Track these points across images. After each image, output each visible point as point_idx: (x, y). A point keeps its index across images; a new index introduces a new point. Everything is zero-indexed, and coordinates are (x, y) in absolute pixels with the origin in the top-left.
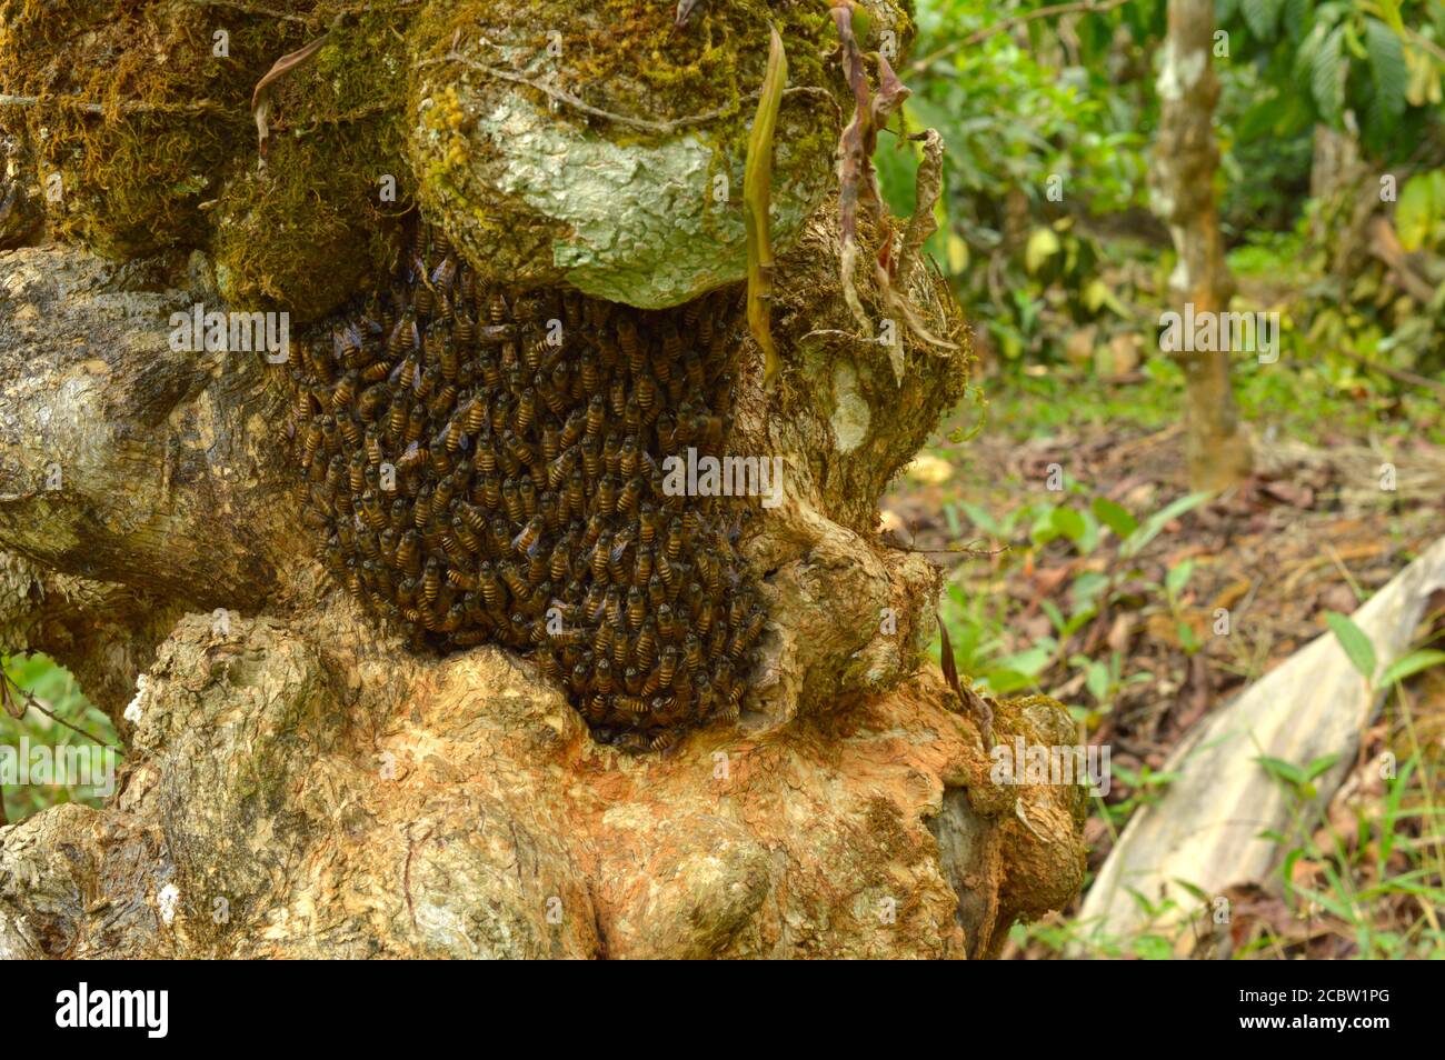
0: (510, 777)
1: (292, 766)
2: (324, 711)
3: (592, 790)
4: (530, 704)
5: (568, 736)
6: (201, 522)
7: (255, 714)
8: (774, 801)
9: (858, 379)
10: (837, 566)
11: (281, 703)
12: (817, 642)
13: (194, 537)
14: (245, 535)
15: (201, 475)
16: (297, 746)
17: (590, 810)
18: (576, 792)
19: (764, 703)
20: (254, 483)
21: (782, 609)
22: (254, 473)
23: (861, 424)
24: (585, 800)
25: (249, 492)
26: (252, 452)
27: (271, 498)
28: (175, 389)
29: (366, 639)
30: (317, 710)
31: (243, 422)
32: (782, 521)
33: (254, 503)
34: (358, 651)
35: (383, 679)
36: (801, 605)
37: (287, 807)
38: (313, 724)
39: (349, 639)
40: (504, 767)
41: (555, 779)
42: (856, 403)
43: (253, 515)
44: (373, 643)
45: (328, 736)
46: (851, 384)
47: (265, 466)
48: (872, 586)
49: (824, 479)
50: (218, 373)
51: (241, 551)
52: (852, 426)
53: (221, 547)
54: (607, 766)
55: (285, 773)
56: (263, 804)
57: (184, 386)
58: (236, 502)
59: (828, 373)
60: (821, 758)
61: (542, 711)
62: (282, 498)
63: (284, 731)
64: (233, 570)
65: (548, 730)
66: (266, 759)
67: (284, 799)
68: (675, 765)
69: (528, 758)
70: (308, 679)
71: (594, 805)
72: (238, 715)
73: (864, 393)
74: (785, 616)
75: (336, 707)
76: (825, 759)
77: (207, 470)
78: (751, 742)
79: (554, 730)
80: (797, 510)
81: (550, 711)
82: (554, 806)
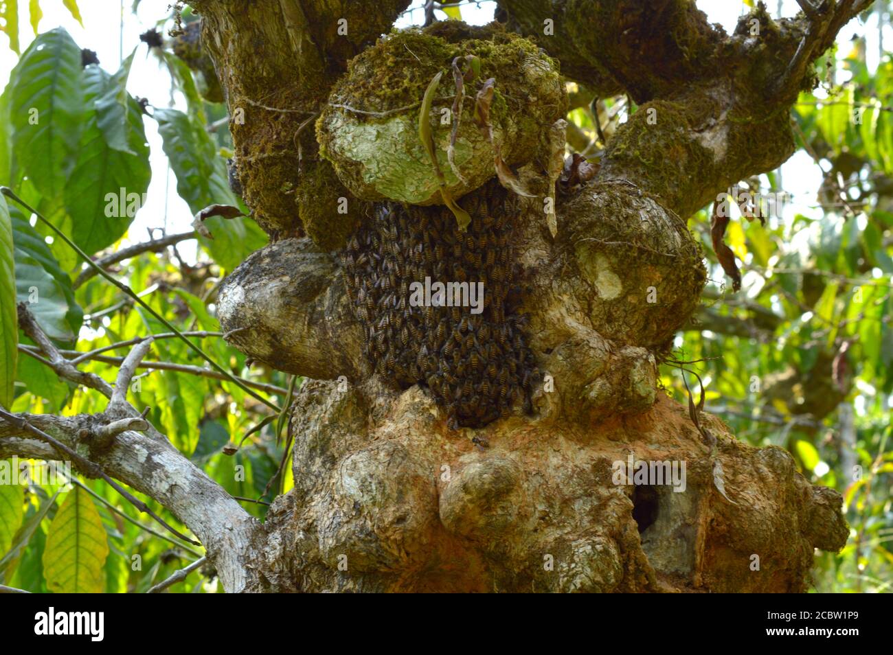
0: (415, 438)
1: (334, 437)
2: (353, 415)
3: (455, 446)
4: (423, 404)
5: (439, 419)
6: (321, 340)
7: (323, 415)
8: (543, 455)
9: (610, 263)
10: (577, 344)
11: (331, 410)
12: (565, 379)
13: (318, 348)
14: (337, 345)
15: (321, 321)
16: (338, 429)
17: (453, 455)
18: (447, 447)
19: (539, 408)
20: (340, 322)
21: (550, 364)
22: (340, 318)
23: (616, 287)
24: (451, 450)
25: (338, 326)
26: (340, 310)
27: (346, 328)
28: (316, 287)
29: (381, 388)
30: (349, 415)
31: (339, 298)
32: (554, 325)
33: (339, 331)
34: (378, 394)
35: (383, 404)
36: (558, 362)
37: (329, 453)
38: (347, 419)
39: (375, 390)
40: (413, 433)
41: (436, 440)
42: (611, 275)
43: (339, 336)
44: (383, 390)
45: (354, 426)
46: (606, 265)
47: (345, 315)
48: (592, 353)
49: (590, 310)
50: (335, 280)
51: (338, 353)
52: (611, 287)
53: (329, 352)
54: (461, 435)
55: (330, 439)
56: (318, 451)
57: (320, 285)
58: (334, 332)
59: (592, 258)
60: (578, 440)
61: (428, 407)
62: (351, 328)
63: (333, 422)
64: (336, 363)
65: (431, 416)
66: (322, 432)
67: (328, 450)
68: (493, 435)
69: (425, 430)
70: (344, 399)
71: (455, 453)
72: (316, 416)
73: (614, 270)
74: (551, 367)
75: (361, 414)
76: (579, 441)
77: (324, 318)
78: (532, 426)
79: (433, 415)
80: (563, 320)
81: (431, 406)
82: (435, 452)
